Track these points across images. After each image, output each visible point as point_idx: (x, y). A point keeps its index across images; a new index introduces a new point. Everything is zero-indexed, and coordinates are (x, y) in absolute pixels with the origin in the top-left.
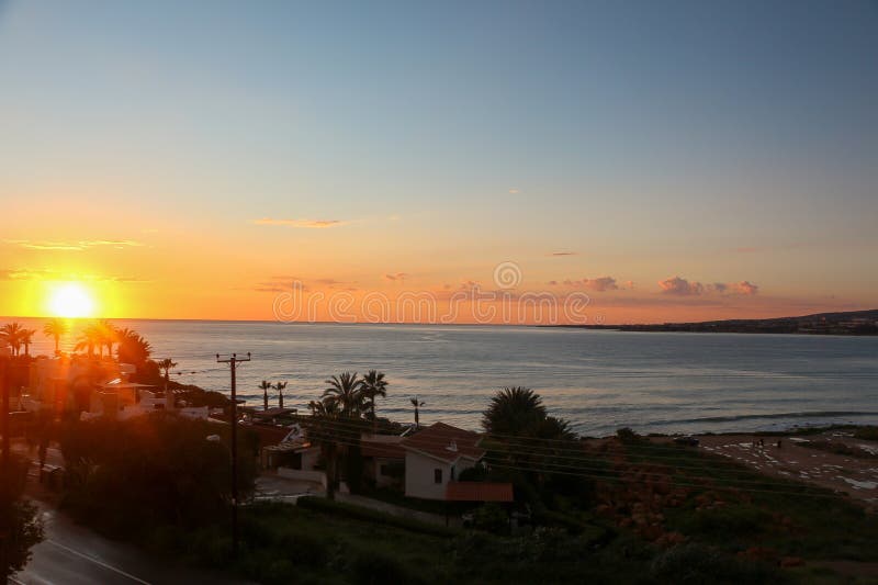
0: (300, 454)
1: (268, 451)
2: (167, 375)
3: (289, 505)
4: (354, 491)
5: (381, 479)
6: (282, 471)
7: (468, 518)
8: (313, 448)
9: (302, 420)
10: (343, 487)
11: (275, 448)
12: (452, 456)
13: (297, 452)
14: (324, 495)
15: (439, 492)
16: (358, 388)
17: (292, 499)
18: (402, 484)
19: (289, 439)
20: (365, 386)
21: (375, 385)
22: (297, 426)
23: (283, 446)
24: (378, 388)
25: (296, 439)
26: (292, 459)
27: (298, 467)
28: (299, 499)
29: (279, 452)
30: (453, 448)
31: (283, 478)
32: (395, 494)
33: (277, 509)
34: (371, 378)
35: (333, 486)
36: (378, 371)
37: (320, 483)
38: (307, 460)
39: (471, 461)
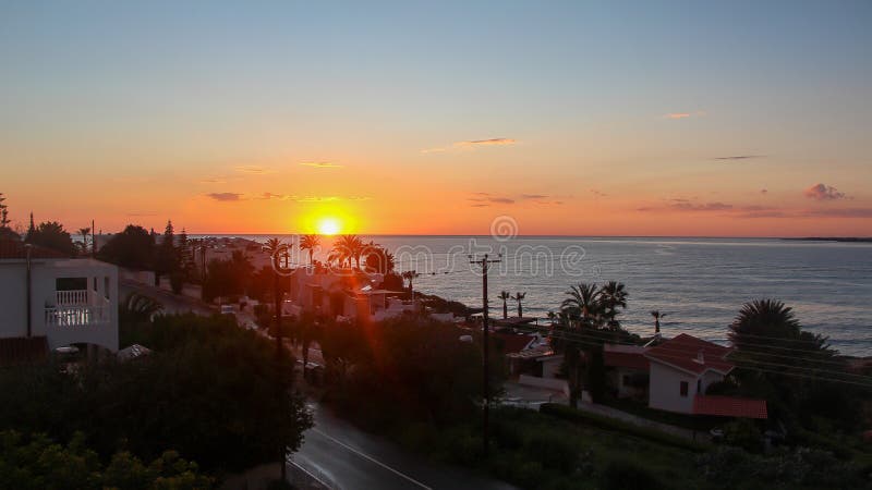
0: (541, 362)
1: (510, 359)
2: (411, 286)
3: (532, 411)
4: (597, 399)
5: (624, 390)
6: (524, 378)
7: (717, 433)
8: (557, 356)
9: (543, 330)
10: (585, 396)
11: (517, 356)
12: (697, 368)
13: (538, 360)
14: (567, 403)
15: (686, 406)
16: (598, 297)
17: (535, 405)
18: (645, 396)
19: (530, 347)
20: (604, 296)
21: (615, 294)
22: (537, 334)
23: (525, 354)
24: (618, 299)
25: (539, 347)
26: (534, 367)
27: (539, 374)
28: (542, 406)
29: (521, 359)
30: (700, 361)
31: (523, 386)
32: (639, 406)
33: (522, 414)
34: (611, 288)
35: (575, 395)
36: (618, 281)
37: (562, 392)
38: (548, 369)
39: (720, 375)
